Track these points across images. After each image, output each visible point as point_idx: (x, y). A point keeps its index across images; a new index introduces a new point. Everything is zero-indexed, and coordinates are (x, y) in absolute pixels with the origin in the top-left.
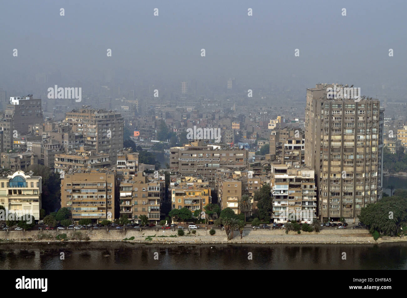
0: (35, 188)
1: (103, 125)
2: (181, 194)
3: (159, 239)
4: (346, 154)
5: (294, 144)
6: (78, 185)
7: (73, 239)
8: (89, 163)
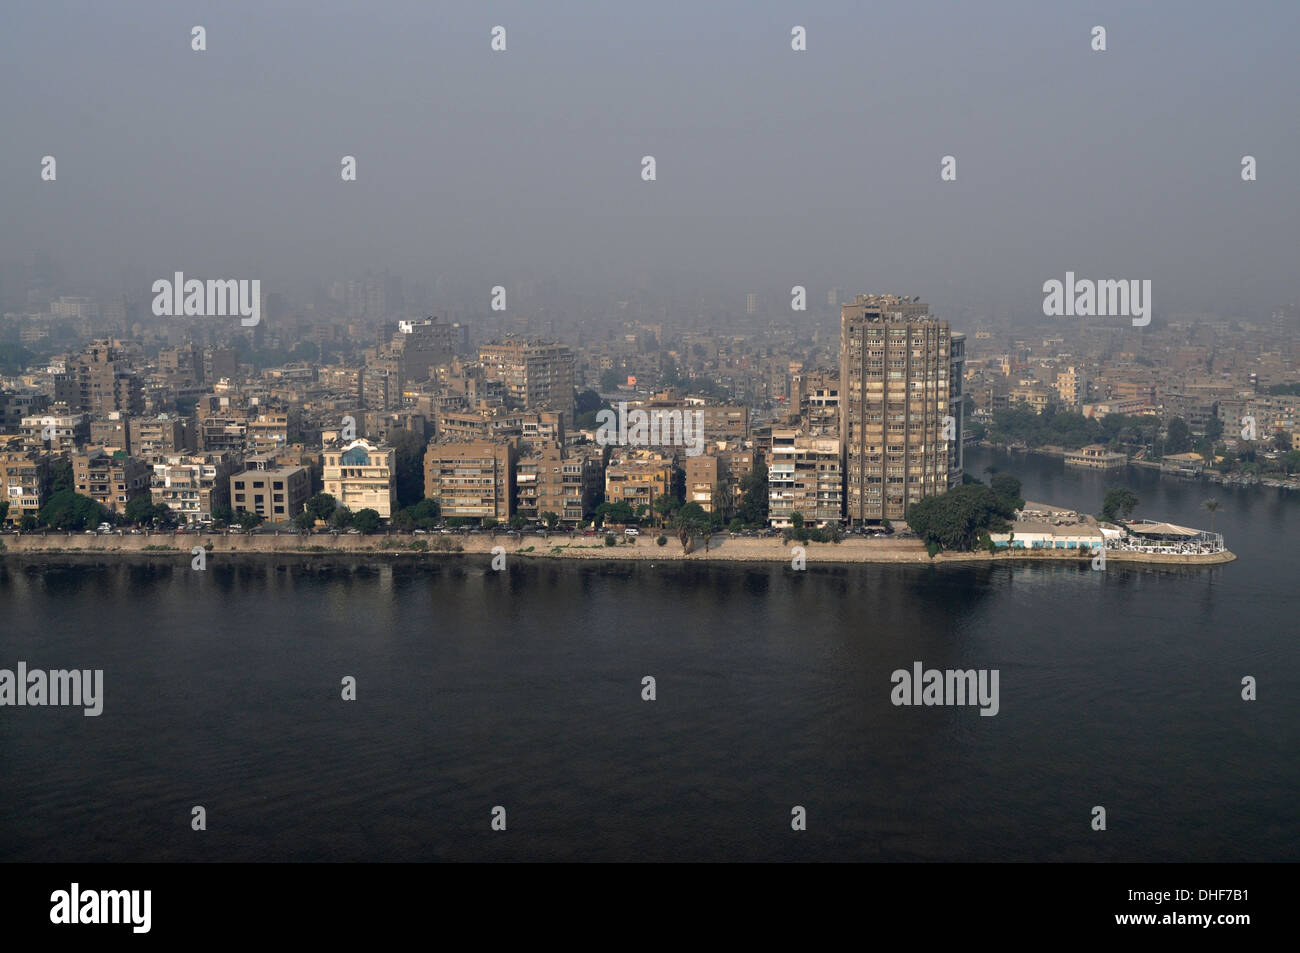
0: (383, 466)
1: (536, 365)
2: (619, 479)
3: (573, 551)
4: (893, 413)
5: (826, 397)
6: (451, 462)
7: (437, 549)
8: (491, 429)
